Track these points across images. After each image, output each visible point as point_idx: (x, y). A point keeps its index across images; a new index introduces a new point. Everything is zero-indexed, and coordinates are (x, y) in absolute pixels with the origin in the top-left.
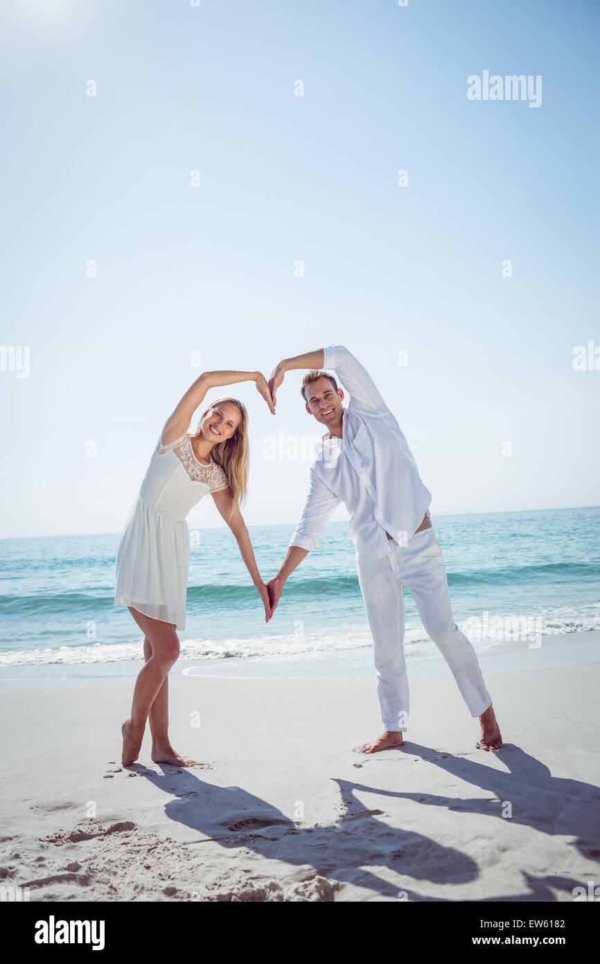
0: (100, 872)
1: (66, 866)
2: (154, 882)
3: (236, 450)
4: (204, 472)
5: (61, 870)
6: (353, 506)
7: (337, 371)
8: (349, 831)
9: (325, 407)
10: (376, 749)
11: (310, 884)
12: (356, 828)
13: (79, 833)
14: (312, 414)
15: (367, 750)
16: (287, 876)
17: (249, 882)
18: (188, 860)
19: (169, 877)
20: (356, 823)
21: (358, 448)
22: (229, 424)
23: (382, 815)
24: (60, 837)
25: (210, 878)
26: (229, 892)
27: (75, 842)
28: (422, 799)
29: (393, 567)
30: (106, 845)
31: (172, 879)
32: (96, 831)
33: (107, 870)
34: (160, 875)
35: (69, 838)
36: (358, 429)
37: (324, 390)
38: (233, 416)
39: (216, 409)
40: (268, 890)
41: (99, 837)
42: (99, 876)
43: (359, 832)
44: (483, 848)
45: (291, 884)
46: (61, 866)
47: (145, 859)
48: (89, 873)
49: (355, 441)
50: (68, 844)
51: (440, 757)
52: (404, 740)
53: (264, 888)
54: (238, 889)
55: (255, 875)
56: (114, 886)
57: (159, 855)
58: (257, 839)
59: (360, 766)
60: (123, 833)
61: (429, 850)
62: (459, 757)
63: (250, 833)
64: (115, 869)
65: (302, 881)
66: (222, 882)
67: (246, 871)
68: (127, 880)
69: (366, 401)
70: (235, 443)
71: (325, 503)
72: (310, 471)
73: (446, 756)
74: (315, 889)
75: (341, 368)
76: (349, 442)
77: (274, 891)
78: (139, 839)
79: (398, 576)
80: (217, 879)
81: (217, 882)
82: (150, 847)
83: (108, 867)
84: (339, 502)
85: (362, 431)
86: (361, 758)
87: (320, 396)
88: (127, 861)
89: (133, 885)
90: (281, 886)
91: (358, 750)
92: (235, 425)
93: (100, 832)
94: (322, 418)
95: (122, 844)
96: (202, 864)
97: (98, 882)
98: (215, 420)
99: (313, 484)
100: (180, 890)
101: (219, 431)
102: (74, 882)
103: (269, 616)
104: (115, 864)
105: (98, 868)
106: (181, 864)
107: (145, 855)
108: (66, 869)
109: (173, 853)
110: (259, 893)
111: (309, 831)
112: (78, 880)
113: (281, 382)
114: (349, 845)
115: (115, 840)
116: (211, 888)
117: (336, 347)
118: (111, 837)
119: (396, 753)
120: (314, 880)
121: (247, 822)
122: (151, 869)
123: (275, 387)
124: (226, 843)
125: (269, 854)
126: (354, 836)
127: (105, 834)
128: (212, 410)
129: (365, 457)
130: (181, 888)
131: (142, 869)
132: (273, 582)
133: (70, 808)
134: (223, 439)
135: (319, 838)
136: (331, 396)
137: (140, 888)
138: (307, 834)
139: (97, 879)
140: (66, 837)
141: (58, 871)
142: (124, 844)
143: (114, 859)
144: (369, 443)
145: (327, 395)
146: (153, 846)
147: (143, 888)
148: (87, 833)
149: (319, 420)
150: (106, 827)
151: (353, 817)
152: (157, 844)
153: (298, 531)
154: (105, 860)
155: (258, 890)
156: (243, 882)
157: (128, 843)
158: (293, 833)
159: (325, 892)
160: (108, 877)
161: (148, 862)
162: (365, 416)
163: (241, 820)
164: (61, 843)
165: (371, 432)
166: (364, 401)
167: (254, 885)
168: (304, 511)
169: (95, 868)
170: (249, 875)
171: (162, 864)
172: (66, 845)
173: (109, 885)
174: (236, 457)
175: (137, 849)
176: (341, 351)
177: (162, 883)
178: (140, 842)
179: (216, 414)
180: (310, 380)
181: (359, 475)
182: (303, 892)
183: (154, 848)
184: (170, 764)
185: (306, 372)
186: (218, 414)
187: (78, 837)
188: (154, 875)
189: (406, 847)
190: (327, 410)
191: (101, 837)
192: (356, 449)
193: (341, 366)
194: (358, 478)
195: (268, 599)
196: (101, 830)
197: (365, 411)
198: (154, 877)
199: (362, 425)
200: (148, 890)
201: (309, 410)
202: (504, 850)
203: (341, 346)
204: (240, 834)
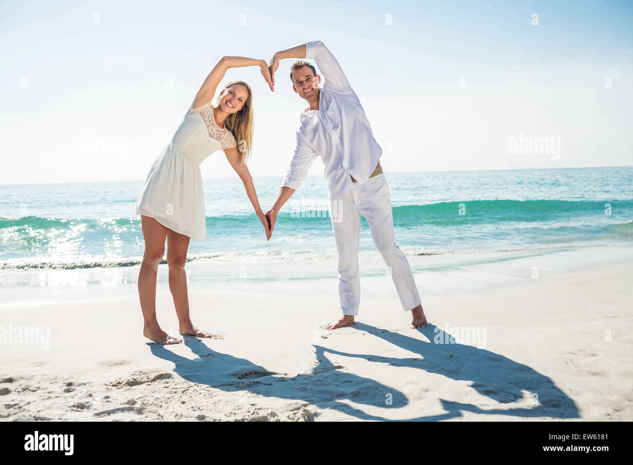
0: (150, 405)
1: (126, 401)
2: (189, 411)
3: (245, 118)
4: (219, 133)
5: (123, 404)
6: (326, 159)
7: (316, 59)
8: (321, 380)
9: (306, 87)
10: (337, 327)
11: (297, 413)
12: (326, 378)
13: (133, 380)
14: (297, 92)
15: (330, 327)
16: (281, 408)
17: (256, 411)
18: (211, 398)
19: (199, 409)
20: (325, 374)
21: (330, 116)
22: (240, 99)
23: (343, 369)
24: (119, 383)
25: (228, 410)
26: (243, 417)
27: (131, 386)
28: (371, 358)
29: (356, 202)
30: (152, 388)
31: (201, 410)
32: (145, 379)
33: (155, 404)
34: (192, 407)
35: (126, 384)
36: (330, 103)
37: (306, 75)
38: (242, 94)
39: (230, 89)
40: (269, 416)
41: (147, 383)
42: (149, 408)
43: (329, 380)
44: (413, 390)
45: (284, 413)
46: (122, 402)
47: (181, 397)
48: (143, 406)
49: (328, 111)
50: (126, 388)
51: (380, 332)
52: (355, 321)
53: (267, 415)
54: (249, 416)
55: (258, 407)
56: (161, 414)
57: (191, 395)
58: (258, 384)
59: (326, 338)
60: (164, 380)
61: (376, 391)
62: (394, 332)
63: (253, 381)
64: (161, 404)
65: (292, 411)
66: (236, 412)
67: (252, 405)
68: (170, 410)
69: (337, 84)
70: (244, 113)
71: (306, 156)
72: (296, 135)
73: (384, 331)
74: (301, 416)
75: (319, 57)
76: (323, 112)
77: (274, 417)
78: (176, 385)
79: (359, 208)
80: (232, 410)
81: (232, 411)
82: (183, 390)
83: (155, 402)
84: (316, 156)
85: (333, 105)
86: (327, 332)
87: (303, 79)
88: (168, 399)
89: (174, 414)
90: (278, 414)
91: (324, 327)
92: (244, 101)
93: (147, 380)
94: (304, 95)
95: (164, 388)
96: (221, 400)
97: (149, 412)
98: (230, 97)
99: (298, 144)
100: (208, 417)
101: (232, 105)
102: (132, 412)
103: (269, 237)
104: (160, 400)
105: (149, 402)
106: (207, 400)
107: (181, 394)
108: (126, 403)
109: (200, 394)
110: (263, 418)
111: (293, 379)
112: (135, 410)
113: (277, 68)
114: (322, 388)
115: (159, 384)
116: (228, 415)
117: (315, 42)
118: (156, 383)
119: (350, 329)
120: (300, 410)
121: (250, 373)
122: (186, 403)
123: (273, 72)
124: (237, 387)
125: (267, 394)
126: (325, 382)
127: (152, 381)
128: (227, 90)
129: (335, 122)
130: (208, 416)
131: (179, 403)
132: (269, 212)
133: (125, 365)
134: (235, 111)
135: (301, 384)
136: (310, 79)
137: (180, 415)
138: (293, 381)
139: (149, 410)
140: (124, 383)
141: (121, 405)
142: (165, 387)
143: (159, 397)
144: (338, 111)
145: (308, 79)
146: (186, 389)
147: (181, 416)
148: (139, 380)
149: (302, 97)
150: (152, 377)
151: (323, 370)
152: (188, 387)
153: (287, 176)
154: (153, 398)
155: (263, 416)
156: (252, 412)
157: (168, 387)
158: (283, 381)
159: (308, 417)
160: (156, 409)
161: (184, 399)
162: (335, 93)
163: (246, 372)
164: (120, 387)
165: (340, 105)
166: (334, 82)
167: (259, 413)
168: (292, 162)
169: (147, 402)
170: (254, 407)
171: (193, 400)
172: (125, 388)
173: (157, 414)
174: (245, 123)
175: (175, 390)
176: (317, 44)
177: (194, 412)
178: (176, 387)
179: (230, 92)
180: (297, 67)
181: (331, 135)
182: (293, 418)
183: (187, 390)
184: (193, 336)
185: (294, 61)
186: (231, 93)
187: (133, 383)
188: (188, 407)
189: (361, 389)
190: (308, 89)
191: (149, 383)
192: (329, 117)
193: (318, 56)
194: (330, 137)
195: (267, 224)
196: (148, 378)
197: (336, 90)
198: (188, 409)
199: (333, 99)
200: (186, 417)
201: (295, 90)
202: (427, 391)
203: (319, 41)
204: (246, 381)
